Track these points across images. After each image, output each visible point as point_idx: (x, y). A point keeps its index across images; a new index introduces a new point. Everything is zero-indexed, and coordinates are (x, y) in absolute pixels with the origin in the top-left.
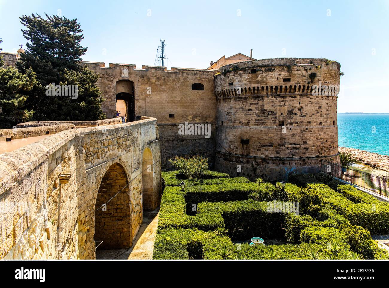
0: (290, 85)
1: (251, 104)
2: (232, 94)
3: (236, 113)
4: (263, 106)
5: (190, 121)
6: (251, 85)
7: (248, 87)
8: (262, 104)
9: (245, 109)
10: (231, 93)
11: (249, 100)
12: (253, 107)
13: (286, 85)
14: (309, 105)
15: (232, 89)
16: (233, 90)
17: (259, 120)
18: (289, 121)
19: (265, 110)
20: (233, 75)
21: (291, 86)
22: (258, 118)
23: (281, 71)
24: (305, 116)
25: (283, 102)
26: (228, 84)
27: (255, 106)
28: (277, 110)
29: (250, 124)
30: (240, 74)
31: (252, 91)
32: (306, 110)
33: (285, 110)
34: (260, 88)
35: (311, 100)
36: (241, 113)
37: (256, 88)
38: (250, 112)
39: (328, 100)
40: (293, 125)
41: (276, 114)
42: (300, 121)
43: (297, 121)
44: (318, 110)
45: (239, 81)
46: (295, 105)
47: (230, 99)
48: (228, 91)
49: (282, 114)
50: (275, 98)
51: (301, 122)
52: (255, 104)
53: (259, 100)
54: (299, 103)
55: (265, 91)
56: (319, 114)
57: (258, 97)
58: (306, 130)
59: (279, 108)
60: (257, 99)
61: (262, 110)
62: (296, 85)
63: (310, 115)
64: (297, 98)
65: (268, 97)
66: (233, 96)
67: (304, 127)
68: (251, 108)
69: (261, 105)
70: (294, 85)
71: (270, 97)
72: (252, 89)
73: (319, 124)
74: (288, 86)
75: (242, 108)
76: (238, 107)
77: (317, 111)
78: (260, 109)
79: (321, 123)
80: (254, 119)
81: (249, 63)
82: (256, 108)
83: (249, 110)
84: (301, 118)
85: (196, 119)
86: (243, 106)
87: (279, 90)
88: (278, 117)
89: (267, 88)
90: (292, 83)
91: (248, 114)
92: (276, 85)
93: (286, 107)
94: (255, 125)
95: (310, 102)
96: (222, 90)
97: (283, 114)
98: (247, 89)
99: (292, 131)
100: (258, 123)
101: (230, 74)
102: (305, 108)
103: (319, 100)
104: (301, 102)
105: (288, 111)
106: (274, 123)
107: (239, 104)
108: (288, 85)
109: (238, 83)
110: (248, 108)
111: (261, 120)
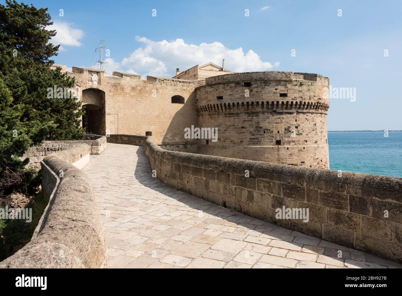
0: (287, 100)
1: (245, 121)
2: (220, 110)
3: (226, 130)
4: (258, 123)
5: (169, 140)
6: (244, 100)
7: (242, 102)
8: (257, 121)
9: (237, 127)
10: (220, 108)
11: (241, 116)
12: (246, 125)
13: (282, 101)
14: (306, 122)
15: (221, 104)
16: (223, 105)
17: (253, 139)
18: (286, 139)
19: (261, 128)
20: (223, 88)
21: (287, 102)
22: (253, 137)
23: (278, 85)
24: (301, 134)
25: (280, 119)
26: (216, 98)
27: (249, 123)
28: (273, 128)
29: (243, 143)
30: (231, 87)
31: (246, 107)
32: (302, 128)
33: (282, 128)
34: (255, 103)
35: (307, 117)
36: (232, 131)
37: (250, 103)
38: (243, 129)
39: (322, 117)
40: (290, 143)
41: (272, 132)
42: (297, 139)
43: (294, 140)
44: (313, 127)
45: (230, 95)
46: (292, 123)
47: (219, 115)
48: (216, 106)
49: (278, 132)
50: (271, 114)
51: (299, 141)
52: (249, 121)
53: (253, 116)
54: (296, 121)
55: (260, 106)
56: (314, 132)
57: (253, 113)
58: (303, 149)
59: (275, 126)
60: (251, 115)
61: (257, 127)
62: (293, 101)
63: (307, 133)
64: (294, 115)
65: (263, 113)
66: (222, 111)
67: (301, 146)
68: (244, 125)
69: (256, 123)
70: (291, 101)
71: (266, 114)
72: (245, 103)
73: (315, 143)
74: (285, 102)
75: (233, 125)
76: (228, 123)
77: (312, 129)
78: (254, 127)
79: (316, 142)
80: (248, 138)
81: (242, 75)
82: (250, 125)
83: (242, 127)
84: (298, 136)
85: (176, 138)
86: (235, 123)
87: (275, 106)
88: (274, 136)
89: (263, 103)
90: (289, 99)
91: (240, 131)
92: (273, 100)
93: (283, 124)
94: (249, 144)
95: (306, 119)
96: (208, 105)
97: (280, 132)
98: (240, 104)
99: (289, 151)
100: (252, 142)
101: (219, 86)
102: (302, 125)
103: (314, 118)
104: (297, 119)
105: (285, 129)
106: (270, 142)
107: (230, 121)
108: (285, 100)
109: (229, 97)
110: (240, 125)
111: (255, 139)
